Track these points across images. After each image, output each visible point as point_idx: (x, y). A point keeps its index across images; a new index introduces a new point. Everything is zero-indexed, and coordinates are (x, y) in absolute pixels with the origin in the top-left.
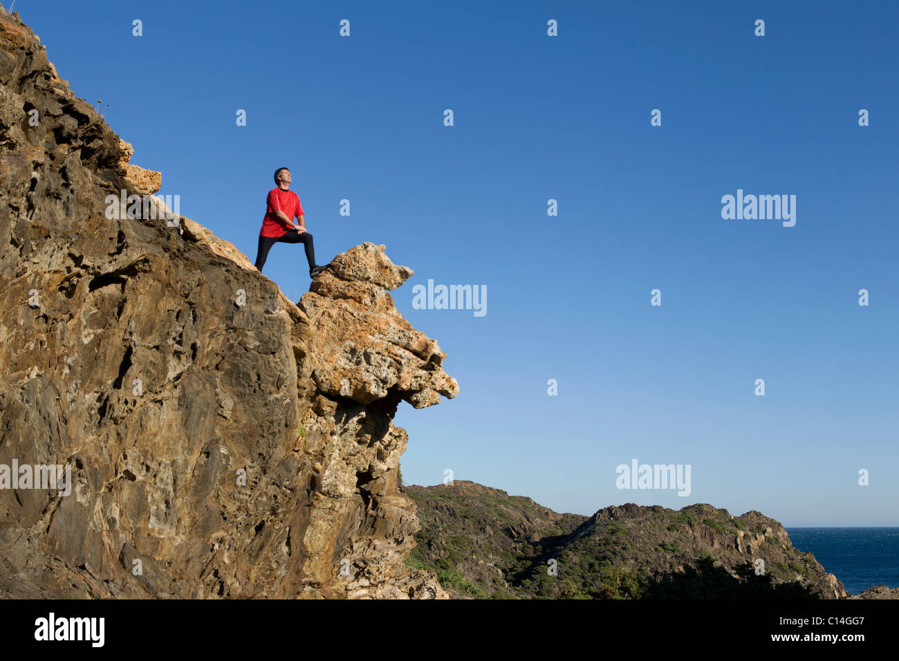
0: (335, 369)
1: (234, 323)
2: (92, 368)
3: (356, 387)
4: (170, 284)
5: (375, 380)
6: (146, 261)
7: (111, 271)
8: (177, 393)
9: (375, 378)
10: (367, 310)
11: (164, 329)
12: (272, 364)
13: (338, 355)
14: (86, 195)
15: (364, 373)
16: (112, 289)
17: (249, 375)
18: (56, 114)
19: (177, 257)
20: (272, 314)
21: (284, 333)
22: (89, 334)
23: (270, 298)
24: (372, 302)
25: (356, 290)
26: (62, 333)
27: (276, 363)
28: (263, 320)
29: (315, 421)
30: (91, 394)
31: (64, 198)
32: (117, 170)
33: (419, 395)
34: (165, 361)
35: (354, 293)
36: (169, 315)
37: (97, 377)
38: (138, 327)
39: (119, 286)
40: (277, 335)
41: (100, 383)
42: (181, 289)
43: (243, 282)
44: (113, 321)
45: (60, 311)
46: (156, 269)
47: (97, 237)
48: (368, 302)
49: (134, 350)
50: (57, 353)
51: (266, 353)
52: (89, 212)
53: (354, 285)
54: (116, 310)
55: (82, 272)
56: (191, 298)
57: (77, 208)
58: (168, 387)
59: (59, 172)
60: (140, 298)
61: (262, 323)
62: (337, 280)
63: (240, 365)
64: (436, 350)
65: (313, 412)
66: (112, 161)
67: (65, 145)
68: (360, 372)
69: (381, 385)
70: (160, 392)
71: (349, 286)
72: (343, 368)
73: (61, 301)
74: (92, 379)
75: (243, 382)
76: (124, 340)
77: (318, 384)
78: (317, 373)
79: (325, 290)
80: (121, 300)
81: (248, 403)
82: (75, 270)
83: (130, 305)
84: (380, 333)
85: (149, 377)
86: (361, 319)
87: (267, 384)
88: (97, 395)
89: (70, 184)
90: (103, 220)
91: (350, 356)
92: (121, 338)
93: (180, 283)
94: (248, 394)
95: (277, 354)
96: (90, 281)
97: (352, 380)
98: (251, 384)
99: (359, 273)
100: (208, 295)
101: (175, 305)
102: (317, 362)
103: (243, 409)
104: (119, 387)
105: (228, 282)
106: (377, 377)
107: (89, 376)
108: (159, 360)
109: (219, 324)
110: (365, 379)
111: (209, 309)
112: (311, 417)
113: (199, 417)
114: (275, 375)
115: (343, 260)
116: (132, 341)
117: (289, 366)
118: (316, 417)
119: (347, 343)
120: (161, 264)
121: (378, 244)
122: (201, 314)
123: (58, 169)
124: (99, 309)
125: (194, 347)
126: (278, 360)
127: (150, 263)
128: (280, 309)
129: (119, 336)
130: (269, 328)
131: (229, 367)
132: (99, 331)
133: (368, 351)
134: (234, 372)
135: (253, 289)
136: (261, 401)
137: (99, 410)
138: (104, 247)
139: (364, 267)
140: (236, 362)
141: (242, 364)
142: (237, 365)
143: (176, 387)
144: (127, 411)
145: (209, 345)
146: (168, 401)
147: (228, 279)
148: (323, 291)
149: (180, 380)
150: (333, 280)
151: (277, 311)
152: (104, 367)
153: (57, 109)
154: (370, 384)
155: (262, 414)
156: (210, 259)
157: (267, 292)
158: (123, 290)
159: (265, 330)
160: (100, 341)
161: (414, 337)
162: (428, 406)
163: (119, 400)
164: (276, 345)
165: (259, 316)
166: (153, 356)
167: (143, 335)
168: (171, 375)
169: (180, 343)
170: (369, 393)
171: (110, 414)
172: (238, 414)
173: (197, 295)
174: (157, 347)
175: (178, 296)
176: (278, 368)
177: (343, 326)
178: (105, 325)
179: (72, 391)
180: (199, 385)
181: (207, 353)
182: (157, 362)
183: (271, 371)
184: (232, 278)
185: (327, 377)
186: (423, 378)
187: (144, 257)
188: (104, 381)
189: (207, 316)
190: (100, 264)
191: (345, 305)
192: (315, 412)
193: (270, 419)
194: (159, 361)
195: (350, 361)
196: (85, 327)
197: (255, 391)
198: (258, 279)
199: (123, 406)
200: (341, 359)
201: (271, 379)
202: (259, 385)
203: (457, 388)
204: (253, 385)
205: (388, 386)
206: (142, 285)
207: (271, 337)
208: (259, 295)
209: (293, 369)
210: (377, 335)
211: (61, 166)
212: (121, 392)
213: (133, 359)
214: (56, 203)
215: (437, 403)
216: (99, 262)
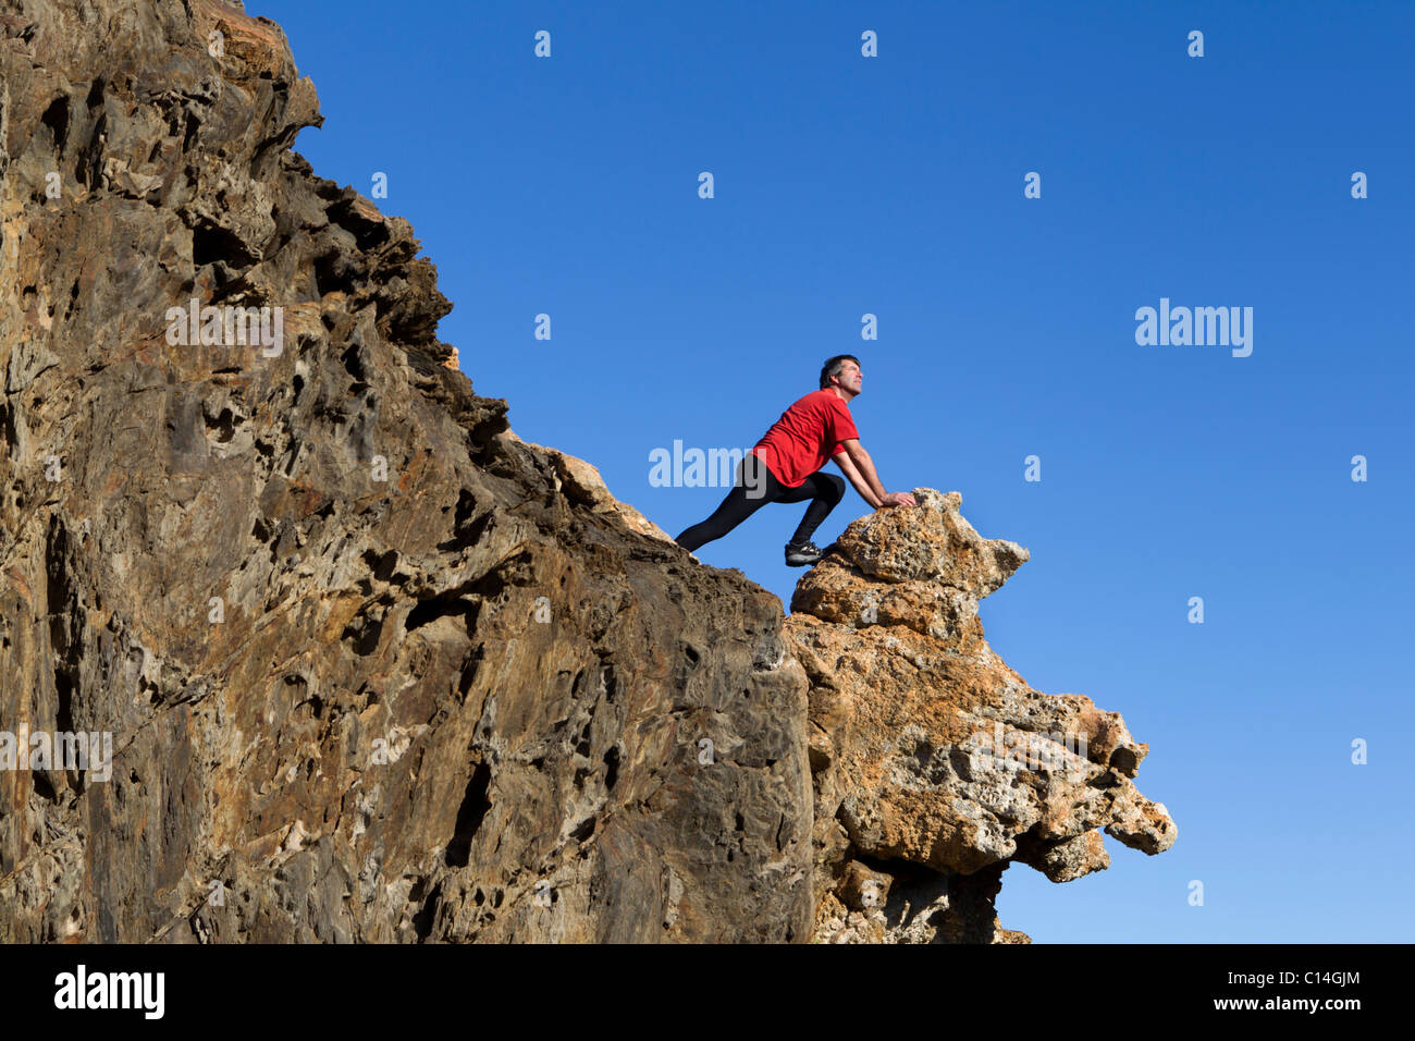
0: (884, 795)
1: (687, 696)
2: (402, 819)
3: (940, 835)
4: (568, 610)
5: (985, 816)
6: (525, 557)
7: (455, 586)
8: (587, 868)
9: (986, 812)
10: (942, 649)
11: (548, 717)
12: (769, 790)
13: (887, 761)
14: (400, 409)
15: (955, 801)
16: (444, 629)
17: (719, 819)
18: (317, 224)
19: (569, 544)
20: (769, 668)
21: (794, 714)
22: (399, 738)
23: (766, 630)
24: (949, 630)
25: (911, 603)
26: (352, 738)
27: (776, 786)
28: (750, 686)
29: (842, 924)
30: (396, 882)
31: (352, 420)
32: (429, 346)
33: (1064, 848)
34: (557, 795)
35: (908, 610)
36: (561, 684)
37: (411, 840)
38: (501, 714)
39: (461, 619)
40: (780, 719)
41: (418, 854)
42: (588, 621)
43: (707, 598)
44: (450, 705)
45: (346, 685)
46: (543, 575)
47: (418, 506)
48: (941, 631)
49: (494, 772)
50: (340, 786)
51: (756, 765)
52: (404, 448)
53: (906, 591)
54: (457, 677)
55: (394, 590)
56: (606, 643)
57: (382, 442)
58: (567, 857)
59: (343, 358)
60: (509, 646)
61: (747, 693)
62: (859, 580)
63: (700, 796)
64: (1124, 739)
65: (836, 901)
66: (422, 326)
67: (339, 295)
68: (946, 799)
69: (1001, 828)
70: (553, 868)
71: (893, 593)
72: (904, 792)
73: (347, 662)
74: (402, 846)
75: (705, 837)
76: (472, 748)
77: (854, 834)
78: (849, 807)
79: (834, 608)
80: (468, 654)
81: (715, 886)
82: (381, 587)
83: (491, 665)
84: (983, 703)
85: (524, 835)
86: (935, 671)
87: (756, 837)
88: (409, 884)
89: (367, 386)
90: (433, 467)
91: (917, 761)
92: (466, 743)
93: (587, 608)
94: (716, 864)
95: (778, 766)
96: (408, 610)
97: (929, 820)
98: (723, 840)
99: (912, 561)
100: (639, 632)
101: (575, 660)
102: (850, 781)
103: (702, 900)
104: (463, 863)
105: (676, 598)
106: (987, 808)
107: (395, 838)
108: (545, 791)
109: (662, 699)
110: (962, 815)
111: (641, 665)
112: (833, 914)
113: (632, 926)
114: (774, 815)
115: (870, 533)
116: (488, 749)
117: (801, 793)
118: (845, 913)
119: (907, 730)
120: (553, 562)
121: (945, 491)
122: (625, 679)
123: (340, 353)
124: (418, 677)
125: (612, 758)
126: (782, 779)
127: (533, 563)
128: (786, 657)
129: (463, 740)
130: (763, 704)
131: (674, 802)
132: (422, 729)
133: (961, 747)
134: (685, 813)
135: (729, 612)
136: (742, 881)
137: (416, 919)
138: (431, 530)
139: (923, 546)
140: (689, 789)
141: (703, 792)
142: (693, 797)
143: (584, 855)
144: (482, 920)
145: (638, 751)
146: (568, 891)
147: (675, 591)
148: (829, 611)
149: (591, 839)
150: (850, 583)
151: (781, 661)
152: (427, 816)
153: (315, 211)
154: (973, 827)
155: (745, 910)
156: (630, 545)
157: (758, 617)
158: (471, 630)
159: (755, 710)
160: (422, 752)
161: (1068, 709)
162: (1084, 874)
163: (463, 893)
164: (779, 744)
165: (741, 677)
166: (531, 783)
167: (508, 734)
168: (568, 826)
169: (584, 749)
170: (974, 850)
171: (444, 927)
172: (692, 913)
173: (617, 633)
174: (538, 763)
175: (582, 637)
176: (780, 798)
177: (892, 691)
178: (434, 716)
179: (369, 877)
180: (631, 847)
181: (635, 769)
182: (541, 799)
183: (764, 806)
184: (684, 589)
185: (873, 815)
186: (1093, 807)
187: (522, 549)
188: (425, 849)
189: (638, 681)
190: (432, 570)
191: (890, 640)
192: (842, 901)
193: (759, 922)
194: (545, 795)
195: (918, 774)
196: (392, 722)
197: (731, 857)
198: (738, 588)
199: (473, 908)
200: (895, 769)
201: (765, 826)
202: (741, 841)
203: (1172, 828)
204: (728, 841)
205: (1019, 829)
206: (512, 615)
207: (769, 724)
208: (741, 625)
209: (808, 800)
210: (976, 709)
211: (348, 344)
212: (468, 875)
213: (492, 792)
214: (333, 431)
215: (1103, 867)
216: (429, 567)
